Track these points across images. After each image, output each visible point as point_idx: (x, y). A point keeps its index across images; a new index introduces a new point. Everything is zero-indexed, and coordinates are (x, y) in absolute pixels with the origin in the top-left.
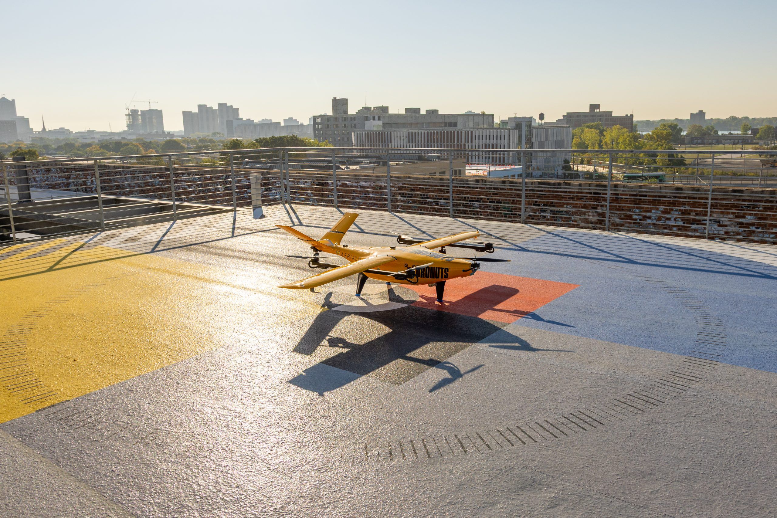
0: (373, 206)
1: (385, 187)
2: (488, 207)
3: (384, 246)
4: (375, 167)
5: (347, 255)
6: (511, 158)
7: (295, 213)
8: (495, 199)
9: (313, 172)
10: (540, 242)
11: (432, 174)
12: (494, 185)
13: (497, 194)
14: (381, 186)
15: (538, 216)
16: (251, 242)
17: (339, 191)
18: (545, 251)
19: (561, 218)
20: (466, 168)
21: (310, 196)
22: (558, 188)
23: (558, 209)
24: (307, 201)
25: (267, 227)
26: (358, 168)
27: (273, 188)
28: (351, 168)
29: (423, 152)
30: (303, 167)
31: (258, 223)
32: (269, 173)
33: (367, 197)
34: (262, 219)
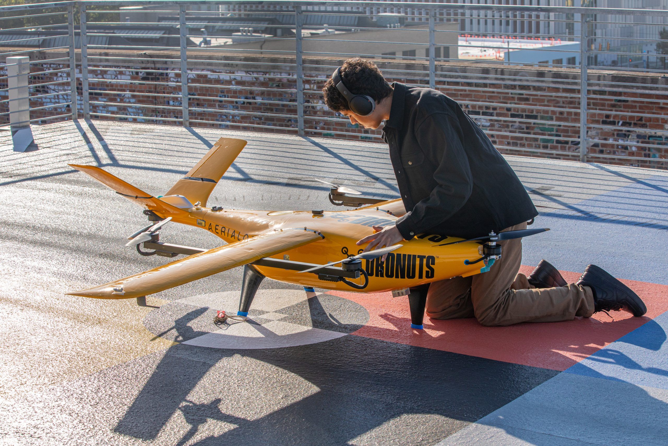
0: (264, 124)
1: (292, 83)
2: (507, 126)
3: (298, 210)
4: (265, 41)
5: (219, 228)
6: (552, 24)
7: (100, 139)
8: (524, 110)
9: (136, 52)
10: (619, 200)
11: (385, 55)
12: (521, 80)
13: (527, 99)
14: (280, 80)
15: (612, 146)
16: (8, 202)
17: (191, 91)
18: (630, 219)
19: (659, 150)
20: (460, 43)
21: (129, 102)
22: (651, 89)
23: (652, 132)
24: (123, 114)
25: (43, 168)
26: (230, 41)
27: (52, 87)
28: (215, 42)
29: (367, 9)
30: (112, 41)
31: (24, 161)
32: (43, 55)
33: (250, 103)
34: (31, 153)
